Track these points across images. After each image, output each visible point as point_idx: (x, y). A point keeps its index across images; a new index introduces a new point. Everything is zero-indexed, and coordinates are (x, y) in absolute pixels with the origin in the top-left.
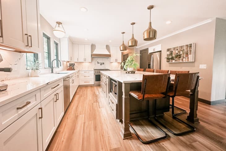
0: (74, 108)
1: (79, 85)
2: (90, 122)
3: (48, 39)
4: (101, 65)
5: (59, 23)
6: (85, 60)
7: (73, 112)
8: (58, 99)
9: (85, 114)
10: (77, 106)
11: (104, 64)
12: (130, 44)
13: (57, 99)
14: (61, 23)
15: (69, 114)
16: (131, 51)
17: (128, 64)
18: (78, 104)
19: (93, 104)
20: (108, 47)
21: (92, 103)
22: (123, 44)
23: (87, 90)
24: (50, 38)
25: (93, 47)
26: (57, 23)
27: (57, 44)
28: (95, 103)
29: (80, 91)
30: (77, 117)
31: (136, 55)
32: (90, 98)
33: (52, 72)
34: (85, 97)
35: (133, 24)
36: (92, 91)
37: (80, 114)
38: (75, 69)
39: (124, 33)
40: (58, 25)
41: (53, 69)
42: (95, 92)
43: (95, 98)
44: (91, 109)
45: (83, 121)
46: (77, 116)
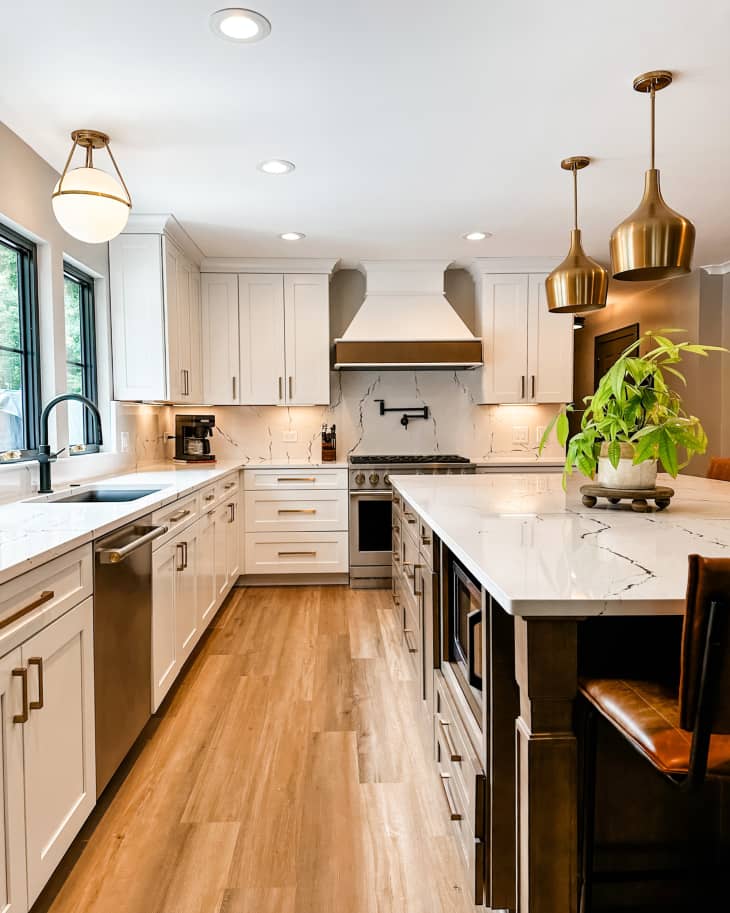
0: (178, 758)
1: (242, 577)
2: (275, 891)
3: (27, 252)
4: (405, 421)
5: (91, 140)
6: (286, 386)
7: (162, 796)
8: (39, 705)
9: (248, 816)
10: (203, 747)
11: (426, 413)
12: (627, 260)
13: (33, 697)
14: (104, 139)
15: (133, 810)
16: (658, 304)
17: (607, 429)
18: (212, 728)
19: (316, 737)
20: (458, 284)
21: (315, 729)
22: (578, 259)
23: (294, 614)
24: (34, 245)
25: (345, 286)
26: (78, 136)
27: (86, 285)
28: (335, 736)
29: (241, 622)
30: (181, 838)
31: (681, 352)
32: (308, 682)
33: (45, 486)
34: (271, 671)
35: (656, 82)
36: (326, 625)
37: (212, 818)
38: (212, 459)
39: (583, 163)
40: (81, 151)
41: (48, 465)
42: (347, 637)
43: (342, 689)
44: (299, 779)
45: (223, 881)
46: (191, 827)
